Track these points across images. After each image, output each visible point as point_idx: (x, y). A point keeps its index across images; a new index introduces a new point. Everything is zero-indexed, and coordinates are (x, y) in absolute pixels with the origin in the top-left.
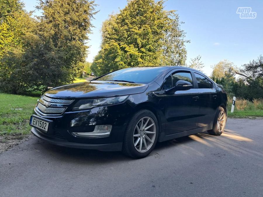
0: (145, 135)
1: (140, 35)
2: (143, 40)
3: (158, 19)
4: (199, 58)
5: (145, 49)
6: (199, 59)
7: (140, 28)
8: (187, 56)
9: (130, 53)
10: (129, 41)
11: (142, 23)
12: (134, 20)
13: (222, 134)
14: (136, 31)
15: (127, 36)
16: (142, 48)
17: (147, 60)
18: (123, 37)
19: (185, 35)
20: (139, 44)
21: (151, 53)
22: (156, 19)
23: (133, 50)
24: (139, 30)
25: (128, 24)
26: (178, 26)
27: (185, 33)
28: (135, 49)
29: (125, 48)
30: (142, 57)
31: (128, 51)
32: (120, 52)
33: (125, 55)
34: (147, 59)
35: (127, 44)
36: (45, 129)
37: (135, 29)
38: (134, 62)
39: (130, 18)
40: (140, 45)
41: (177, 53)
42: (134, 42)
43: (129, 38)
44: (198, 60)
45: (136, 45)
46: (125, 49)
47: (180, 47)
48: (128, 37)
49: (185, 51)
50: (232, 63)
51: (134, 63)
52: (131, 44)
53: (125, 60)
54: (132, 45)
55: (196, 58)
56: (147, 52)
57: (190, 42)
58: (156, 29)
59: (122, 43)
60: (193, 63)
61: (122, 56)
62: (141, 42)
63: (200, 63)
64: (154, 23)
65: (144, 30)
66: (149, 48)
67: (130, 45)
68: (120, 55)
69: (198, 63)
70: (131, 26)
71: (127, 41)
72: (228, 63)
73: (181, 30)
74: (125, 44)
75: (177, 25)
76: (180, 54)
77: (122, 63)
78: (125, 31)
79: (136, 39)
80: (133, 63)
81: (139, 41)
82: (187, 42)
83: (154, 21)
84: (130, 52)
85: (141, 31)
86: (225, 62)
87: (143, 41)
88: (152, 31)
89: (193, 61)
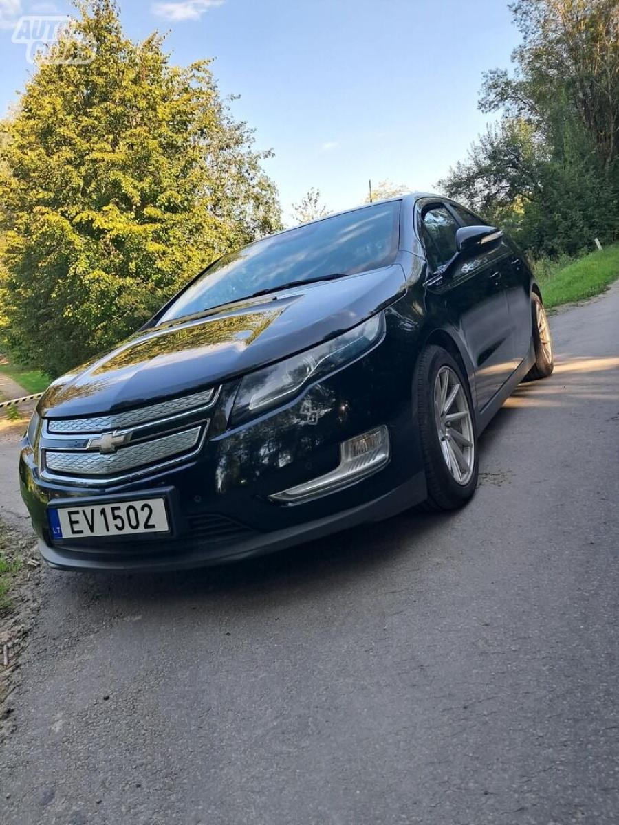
0: (449, 427)
1: (124, 168)
2: (141, 180)
3: (164, 99)
4: (314, 198)
5: (155, 206)
6: (316, 201)
7: (115, 144)
8: (277, 198)
9: (114, 233)
10: (94, 197)
11: (117, 124)
12: (86, 121)
13: (556, 370)
14: (108, 157)
15: (82, 183)
16: (146, 207)
17: (175, 242)
18: (68, 188)
19: (253, 135)
20: (133, 197)
21: (179, 217)
22: (158, 100)
23: (120, 222)
24: (114, 151)
25: (73, 142)
26: (225, 112)
27: (253, 131)
28: (124, 218)
29: (92, 221)
30: (157, 238)
31: (104, 229)
32: (78, 240)
33: (97, 245)
34: (174, 237)
35: (91, 209)
36: (153, 526)
37: (102, 150)
38: (136, 259)
39: (70, 118)
40: (137, 199)
41: (247, 198)
42: (116, 197)
43: (93, 185)
44: (313, 205)
45: (125, 203)
46: (95, 226)
47: (251, 175)
48: (87, 183)
49: (269, 186)
50: (402, 186)
51: (137, 264)
52: (106, 206)
53: (105, 262)
54: (111, 206)
55: (307, 200)
56: (168, 215)
57: (274, 155)
58: (170, 134)
59: (73, 210)
60: (301, 217)
61: (88, 254)
62: (135, 188)
63: (320, 211)
64: (156, 116)
65: (131, 146)
66: (169, 202)
67: (105, 208)
68: (80, 251)
69: (316, 212)
70: (83, 145)
71: (86, 200)
72: (394, 190)
73: (237, 123)
74: (83, 210)
75: (220, 111)
76: (256, 198)
77: (97, 273)
78: (69, 167)
79: (116, 184)
80: (134, 263)
81: (129, 186)
82: (266, 157)
83: (155, 110)
84: (112, 230)
85: (121, 155)
86: (382, 189)
87: (141, 185)
88: (161, 145)
89: (301, 210)
